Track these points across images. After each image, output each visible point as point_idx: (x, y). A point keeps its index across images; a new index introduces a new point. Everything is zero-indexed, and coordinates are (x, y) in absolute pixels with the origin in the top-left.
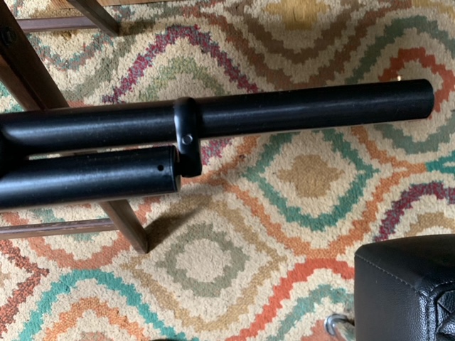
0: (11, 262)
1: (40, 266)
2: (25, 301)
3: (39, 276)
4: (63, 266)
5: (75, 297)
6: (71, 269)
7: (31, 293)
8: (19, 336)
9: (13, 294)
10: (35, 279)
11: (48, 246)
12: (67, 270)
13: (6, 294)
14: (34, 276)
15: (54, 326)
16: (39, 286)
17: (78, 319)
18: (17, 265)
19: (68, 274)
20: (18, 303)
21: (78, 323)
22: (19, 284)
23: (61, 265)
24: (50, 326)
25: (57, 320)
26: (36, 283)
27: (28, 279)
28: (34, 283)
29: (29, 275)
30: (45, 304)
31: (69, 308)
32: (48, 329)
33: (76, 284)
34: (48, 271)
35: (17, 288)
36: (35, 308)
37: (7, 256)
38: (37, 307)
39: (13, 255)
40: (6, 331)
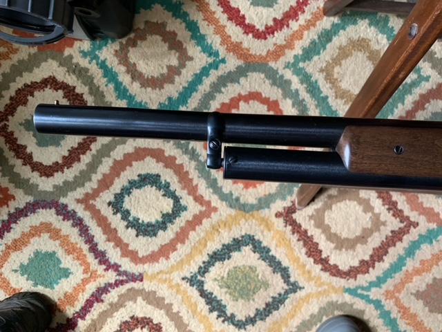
0: (389, 212)
1: (412, 219)
2: (395, 246)
3: (410, 227)
4: (430, 222)
5: (436, 248)
6: (437, 225)
7: (401, 240)
8: (383, 273)
9: (386, 239)
10: (406, 229)
11: (422, 203)
12: (433, 226)
13: (381, 238)
14: (405, 226)
15: (413, 270)
16: (408, 235)
17: (435, 266)
18: (394, 215)
19: (434, 229)
20: (389, 246)
21: (433, 270)
22: (392, 232)
23: (429, 221)
24: (410, 269)
25: (418, 265)
26: (406, 232)
27: (400, 228)
28: (404, 232)
29: (402, 225)
30: (410, 251)
31: (429, 257)
32: (407, 271)
33: (439, 238)
34: (418, 224)
35: (390, 234)
36: (402, 252)
37: (387, 207)
38: (404, 252)
39: (391, 207)
40: (374, 267)
